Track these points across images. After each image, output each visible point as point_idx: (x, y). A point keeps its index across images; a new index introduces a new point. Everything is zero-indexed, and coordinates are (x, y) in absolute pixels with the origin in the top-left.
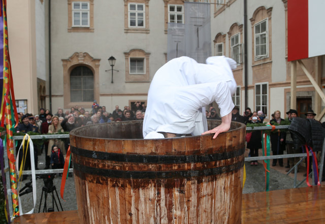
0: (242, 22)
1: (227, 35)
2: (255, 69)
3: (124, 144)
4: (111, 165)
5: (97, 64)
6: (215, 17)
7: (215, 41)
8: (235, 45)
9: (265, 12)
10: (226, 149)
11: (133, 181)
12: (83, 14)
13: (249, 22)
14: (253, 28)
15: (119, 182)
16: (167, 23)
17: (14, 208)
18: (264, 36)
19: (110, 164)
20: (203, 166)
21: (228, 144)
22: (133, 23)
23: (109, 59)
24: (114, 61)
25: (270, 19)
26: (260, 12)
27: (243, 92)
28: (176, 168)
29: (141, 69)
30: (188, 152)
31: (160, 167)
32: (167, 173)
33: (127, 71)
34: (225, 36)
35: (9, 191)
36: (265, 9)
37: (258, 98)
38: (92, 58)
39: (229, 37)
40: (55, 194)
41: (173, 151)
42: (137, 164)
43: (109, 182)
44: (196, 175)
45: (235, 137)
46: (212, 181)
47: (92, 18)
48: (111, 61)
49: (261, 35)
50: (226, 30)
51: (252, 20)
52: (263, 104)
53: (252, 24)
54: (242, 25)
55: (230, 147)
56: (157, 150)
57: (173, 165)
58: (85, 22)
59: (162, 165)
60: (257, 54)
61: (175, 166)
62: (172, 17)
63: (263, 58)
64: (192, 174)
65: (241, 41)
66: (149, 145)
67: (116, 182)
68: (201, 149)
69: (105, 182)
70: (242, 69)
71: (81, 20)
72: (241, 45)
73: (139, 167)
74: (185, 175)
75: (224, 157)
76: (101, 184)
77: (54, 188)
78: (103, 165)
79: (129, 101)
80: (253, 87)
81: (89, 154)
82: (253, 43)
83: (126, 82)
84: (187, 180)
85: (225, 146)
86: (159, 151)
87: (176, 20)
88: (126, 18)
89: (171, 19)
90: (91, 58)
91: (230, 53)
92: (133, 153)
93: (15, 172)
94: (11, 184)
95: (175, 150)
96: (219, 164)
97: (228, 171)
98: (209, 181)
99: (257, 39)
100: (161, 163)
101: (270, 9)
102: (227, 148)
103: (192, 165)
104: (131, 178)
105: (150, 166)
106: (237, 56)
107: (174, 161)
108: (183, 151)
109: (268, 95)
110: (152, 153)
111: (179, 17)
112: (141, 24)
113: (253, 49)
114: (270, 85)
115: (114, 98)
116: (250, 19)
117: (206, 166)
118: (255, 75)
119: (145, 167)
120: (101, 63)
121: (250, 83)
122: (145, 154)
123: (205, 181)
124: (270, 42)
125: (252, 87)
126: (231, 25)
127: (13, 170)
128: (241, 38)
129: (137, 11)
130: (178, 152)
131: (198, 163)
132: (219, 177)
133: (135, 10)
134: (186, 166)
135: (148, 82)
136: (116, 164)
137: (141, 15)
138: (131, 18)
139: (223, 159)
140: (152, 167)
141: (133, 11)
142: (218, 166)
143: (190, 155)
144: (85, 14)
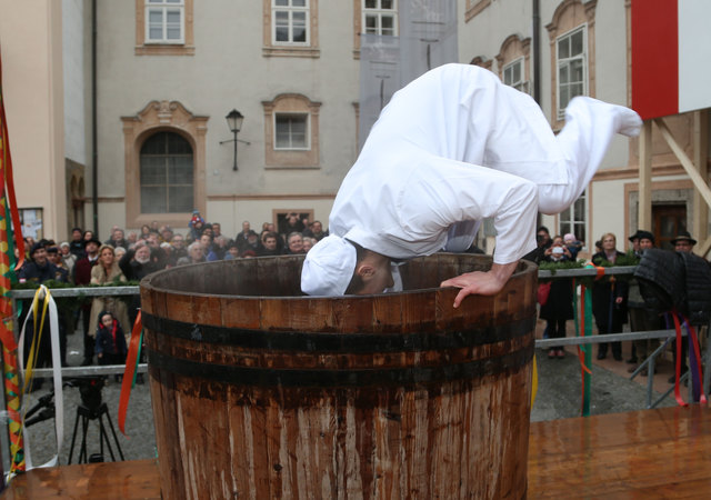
0: (530, 34)
1: (495, 63)
3: (264, 308)
4: (234, 356)
5: (201, 126)
6: (467, 21)
9: (580, 11)
10: (492, 319)
11: (284, 391)
12: (169, 13)
13: (544, 33)
14: (552, 45)
15: (252, 395)
16: (359, 34)
17: (14, 453)
18: (577, 65)
19: (231, 353)
20: (443, 358)
21: (497, 308)
22: (282, 36)
23: (227, 117)
24: (238, 121)
25: (591, 26)
26: (570, 11)
28: (381, 362)
29: (301, 139)
30: (408, 326)
31: (345, 361)
32: (360, 375)
33: (269, 144)
34: (489, 64)
36: (580, 4)
38: (190, 113)
39: (500, 67)
40: (105, 421)
41: (375, 324)
42: (294, 354)
43: (229, 394)
44: (425, 378)
45: (513, 292)
46: (462, 392)
47: (189, 23)
48: (232, 121)
49: (572, 63)
50: (491, 52)
51: (551, 28)
52: (576, 219)
53: (552, 38)
54: (529, 39)
55: (502, 314)
57: (374, 355)
58: (173, 32)
59: (348, 356)
60: (563, 105)
61: (377, 358)
62: (371, 22)
64: (417, 377)
65: (526, 75)
66: (320, 309)
67: (245, 394)
68: (438, 320)
69: (219, 394)
71: (165, 28)
72: (526, 85)
73: (298, 361)
74: (401, 378)
75: (490, 338)
76: (211, 398)
77: (105, 409)
78: (216, 355)
79: (274, 211)
81: (184, 330)
82: (553, 79)
83: (267, 169)
84: (406, 391)
85: (491, 314)
86: (341, 324)
87: (379, 28)
88: (267, 24)
89: (367, 25)
90: (188, 113)
92: (283, 329)
93: (16, 372)
94: (7, 398)
95: (378, 322)
96: (479, 354)
97: (499, 371)
98: (454, 393)
99: (563, 71)
100: (346, 352)
101: (593, 4)
102: (495, 316)
103: (417, 357)
104: (280, 385)
105: (322, 359)
107: (377, 347)
108: (396, 323)
109: (586, 197)
110: (327, 328)
111: (387, 22)
112: (301, 37)
113: (553, 94)
115: (240, 204)
116: (547, 27)
117: (447, 357)
119: (310, 361)
120: (209, 125)
122: (309, 329)
123: (445, 393)
124: (592, 79)
126: (504, 39)
127: (11, 368)
128: (527, 68)
129: (291, 8)
130: (385, 326)
131: (431, 352)
132: (477, 383)
133: (287, 4)
134: (403, 359)
135: (318, 169)
136: (244, 355)
137: (301, 16)
138: (277, 24)
139: (487, 343)
140: (327, 360)
141: (282, 8)
142: (475, 358)
143: (413, 333)
144: (174, 14)
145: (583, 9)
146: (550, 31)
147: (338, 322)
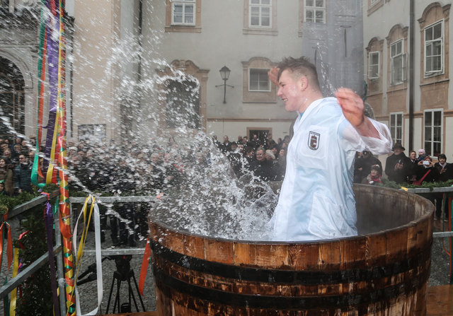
0: (408, 24)
1: (386, 41)
2: (424, 89)
3: (237, 249)
4: (213, 282)
5: (204, 76)
6: (368, 16)
7: (368, 49)
8: (396, 55)
9: (440, 11)
10: (406, 254)
11: (251, 311)
12: (186, 7)
13: (417, 24)
14: (422, 32)
15: (226, 311)
16: (302, 22)
17: (68, 307)
18: (437, 44)
19: (211, 280)
20: (370, 287)
21: (410, 245)
22: (255, 22)
23: (220, 71)
24: (227, 73)
25: (447, 21)
26: (434, 11)
27: (407, 121)
28: (324, 291)
29: (265, 85)
30: (345, 264)
31: (297, 290)
32: (308, 300)
33: (245, 88)
34: (382, 42)
35: (61, 280)
36: (440, 6)
37: (428, 131)
38: (198, 68)
39: (388, 44)
41: (320, 263)
42: (259, 284)
43: (209, 309)
44: (356, 302)
45: (421, 232)
46: (383, 309)
47: (198, 13)
48: (223, 73)
49: (434, 43)
50: (383, 34)
51: (421, 21)
52: (435, 139)
53: (422, 27)
54: (407, 28)
55: (412, 249)
56: (291, 261)
57: (319, 286)
58: (189, 18)
59: (299, 287)
60: (428, 69)
61: (321, 288)
62: (310, 14)
63: (436, 74)
64: (350, 301)
65: (405, 49)
66: (279, 252)
67: (221, 310)
68: (367, 258)
69: (202, 308)
70: (406, 89)
71: (184, 16)
72: (405, 55)
73: (261, 289)
74: (338, 302)
75: (404, 267)
76: (196, 310)
77: (132, 274)
78: (200, 280)
79: (247, 128)
80: (422, 114)
82: (422, 53)
83: (244, 103)
84: (342, 312)
85: (405, 250)
86: (295, 263)
87: (315, 18)
88: (246, 14)
89: (307, 17)
90: (196, 67)
91: (389, 65)
92: (251, 266)
93: (71, 252)
94: (65, 270)
95: (323, 262)
96: (395, 280)
97: (409, 290)
98: (377, 311)
99: (428, 47)
100: (298, 284)
101: (448, 7)
102: (408, 252)
103: (351, 286)
104: (247, 306)
105: (280, 289)
106: (398, 70)
107: (321, 280)
108: (336, 262)
109: (442, 126)
110: (284, 266)
111: (319, 14)
112: (266, 22)
113: (422, 62)
114: (445, 113)
115: (227, 124)
116: (419, 20)
117: (373, 285)
118: (424, 98)
119: (270, 289)
120: (209, 75)
121: (417, 109)
122: (270, 267)
123: (371, 311)
124: (447, 53)
125: (420, 115)
126: (391, 27)
127: (68, 250)
128: (406, 45)
129: (260, 5)
130: (328, 264)
131: (361, 283)
132: (394, 301)
133: (258, 3)
134: (341, 288)
135: (275, 103)
136: (221, 282)
137: (266, 10)
138: (252, 14)
139: (401, 272)
140: (284, 289)
141: (255, 5)
142: (392, 284)
143: (348, 270)
144: (189, 8)
145: (442, 10)
146: (420, 23)
147: (293, 262)
